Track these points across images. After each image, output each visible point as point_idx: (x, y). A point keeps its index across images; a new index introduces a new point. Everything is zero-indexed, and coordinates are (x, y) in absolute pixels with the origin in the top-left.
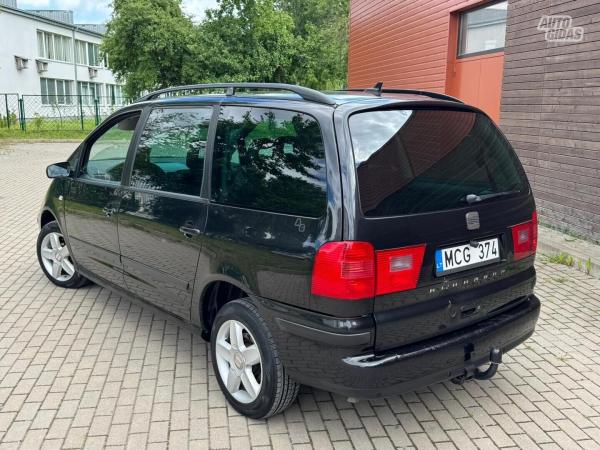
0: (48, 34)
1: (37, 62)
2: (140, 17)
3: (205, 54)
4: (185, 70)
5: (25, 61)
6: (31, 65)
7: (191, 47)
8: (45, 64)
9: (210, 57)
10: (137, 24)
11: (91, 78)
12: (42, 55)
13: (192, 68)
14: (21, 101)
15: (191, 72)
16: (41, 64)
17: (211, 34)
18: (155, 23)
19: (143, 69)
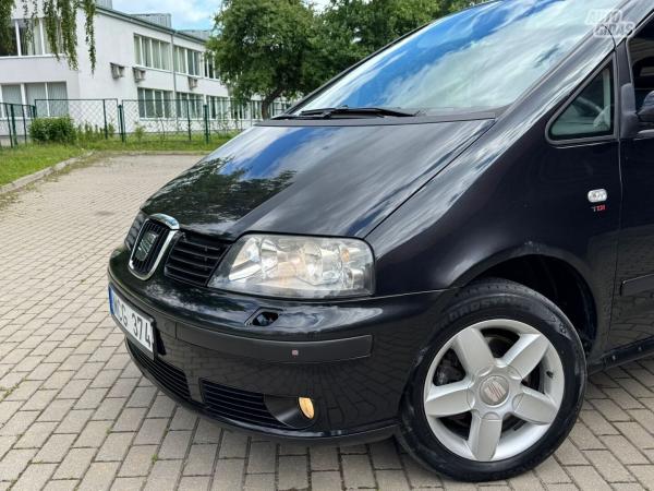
0: (146, 39)
1: (135, 70)
2: (254, 6)
3: (329, 48)
4: (306, 68)
5: (121, 68)
6: (128, 73)
7: (312, 41)
8: (143, 72)
9: (336, 50)
10: (250, 14)
11: (191, 88)
12: (139, 62)
13: (313, 64)
14: (120, 107)
15: (312, 70)
16: (138, 73)
17: (336, 24)
18: (272, 12)
19: (256, 69)
